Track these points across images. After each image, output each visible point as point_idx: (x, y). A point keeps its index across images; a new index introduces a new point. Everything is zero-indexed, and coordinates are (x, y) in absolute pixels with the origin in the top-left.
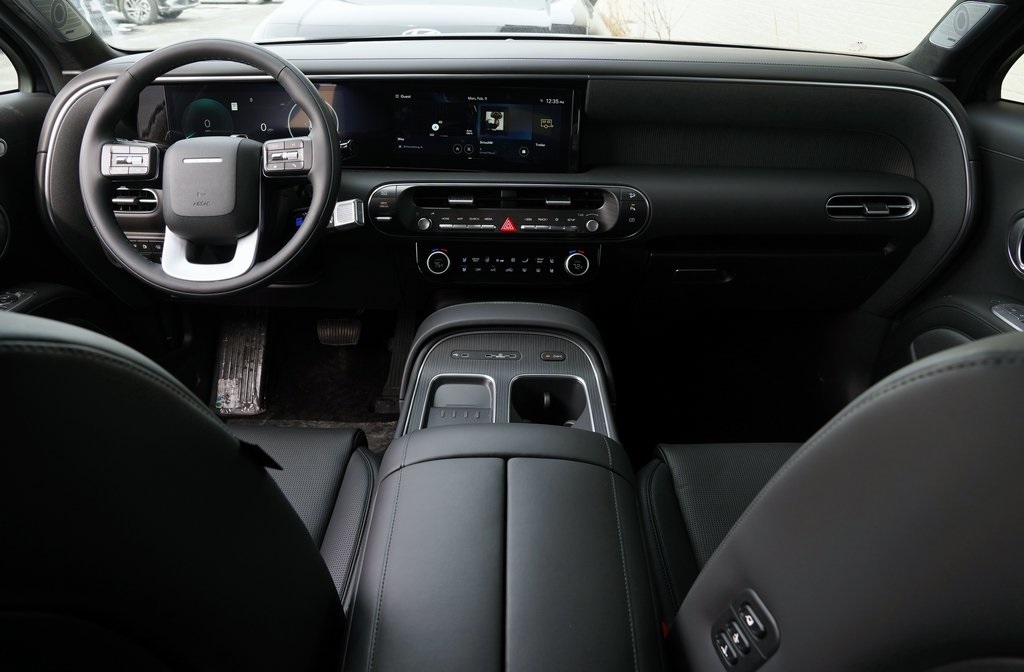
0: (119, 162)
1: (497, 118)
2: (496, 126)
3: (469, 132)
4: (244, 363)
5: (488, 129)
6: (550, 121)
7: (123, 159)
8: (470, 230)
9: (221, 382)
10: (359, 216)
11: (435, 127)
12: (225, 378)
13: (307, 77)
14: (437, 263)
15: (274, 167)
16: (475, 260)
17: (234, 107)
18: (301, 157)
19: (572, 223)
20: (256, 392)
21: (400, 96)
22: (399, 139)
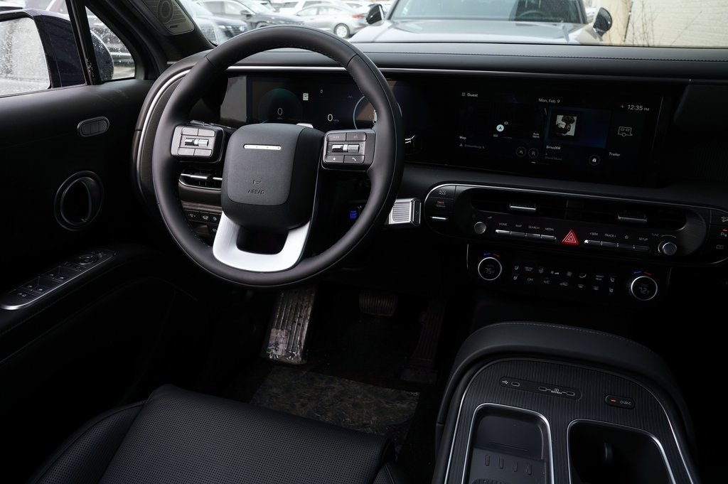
0: (187, 144)
1: (568, 122)
2: (566, 130)
3: (536, 136)
4: (294, 318)
5: (558, 134)
6: (629, 129)
7: (190, 141)
8: (527, 238)
9: (274, 330)
10: (416, 217)
11: (500, 128)
12: (277, 328)
13: (379, 69)
14: (488, 270)
15: (333, 159)
16: (528, 269)
17: (306, 97)
18: (363, 151)
19: (643, 243)
20: (300, 344)
21: (466, 95)
22: (461, 137)
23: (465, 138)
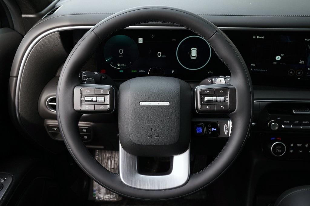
3: (301, 62)
11: (278, 58)
14: (277, 150)
16: (299, 145)
17: (141, 41)
21: (256, 37)
22: (252, 65)
23: (254, 65)
